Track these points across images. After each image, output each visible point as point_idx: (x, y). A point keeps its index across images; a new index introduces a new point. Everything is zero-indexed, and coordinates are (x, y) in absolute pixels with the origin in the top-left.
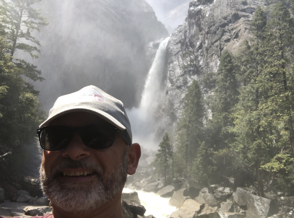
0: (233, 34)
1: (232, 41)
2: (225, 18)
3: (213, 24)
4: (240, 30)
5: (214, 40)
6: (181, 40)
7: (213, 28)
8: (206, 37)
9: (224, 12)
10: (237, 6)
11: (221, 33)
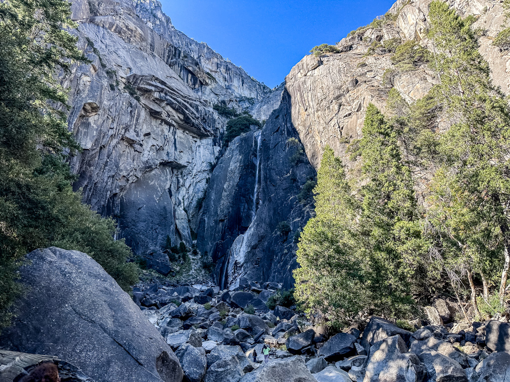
0: (354, 107)
1: (354, 117)
2: (339, 88)
3: (323, 97)
4: (364, 98)
5: (328, 119)
6: (279, 128)
7: (324, 103)
8: (316, 116)
9: (336, 81)
10: (353, 71)
11: (336, 107)
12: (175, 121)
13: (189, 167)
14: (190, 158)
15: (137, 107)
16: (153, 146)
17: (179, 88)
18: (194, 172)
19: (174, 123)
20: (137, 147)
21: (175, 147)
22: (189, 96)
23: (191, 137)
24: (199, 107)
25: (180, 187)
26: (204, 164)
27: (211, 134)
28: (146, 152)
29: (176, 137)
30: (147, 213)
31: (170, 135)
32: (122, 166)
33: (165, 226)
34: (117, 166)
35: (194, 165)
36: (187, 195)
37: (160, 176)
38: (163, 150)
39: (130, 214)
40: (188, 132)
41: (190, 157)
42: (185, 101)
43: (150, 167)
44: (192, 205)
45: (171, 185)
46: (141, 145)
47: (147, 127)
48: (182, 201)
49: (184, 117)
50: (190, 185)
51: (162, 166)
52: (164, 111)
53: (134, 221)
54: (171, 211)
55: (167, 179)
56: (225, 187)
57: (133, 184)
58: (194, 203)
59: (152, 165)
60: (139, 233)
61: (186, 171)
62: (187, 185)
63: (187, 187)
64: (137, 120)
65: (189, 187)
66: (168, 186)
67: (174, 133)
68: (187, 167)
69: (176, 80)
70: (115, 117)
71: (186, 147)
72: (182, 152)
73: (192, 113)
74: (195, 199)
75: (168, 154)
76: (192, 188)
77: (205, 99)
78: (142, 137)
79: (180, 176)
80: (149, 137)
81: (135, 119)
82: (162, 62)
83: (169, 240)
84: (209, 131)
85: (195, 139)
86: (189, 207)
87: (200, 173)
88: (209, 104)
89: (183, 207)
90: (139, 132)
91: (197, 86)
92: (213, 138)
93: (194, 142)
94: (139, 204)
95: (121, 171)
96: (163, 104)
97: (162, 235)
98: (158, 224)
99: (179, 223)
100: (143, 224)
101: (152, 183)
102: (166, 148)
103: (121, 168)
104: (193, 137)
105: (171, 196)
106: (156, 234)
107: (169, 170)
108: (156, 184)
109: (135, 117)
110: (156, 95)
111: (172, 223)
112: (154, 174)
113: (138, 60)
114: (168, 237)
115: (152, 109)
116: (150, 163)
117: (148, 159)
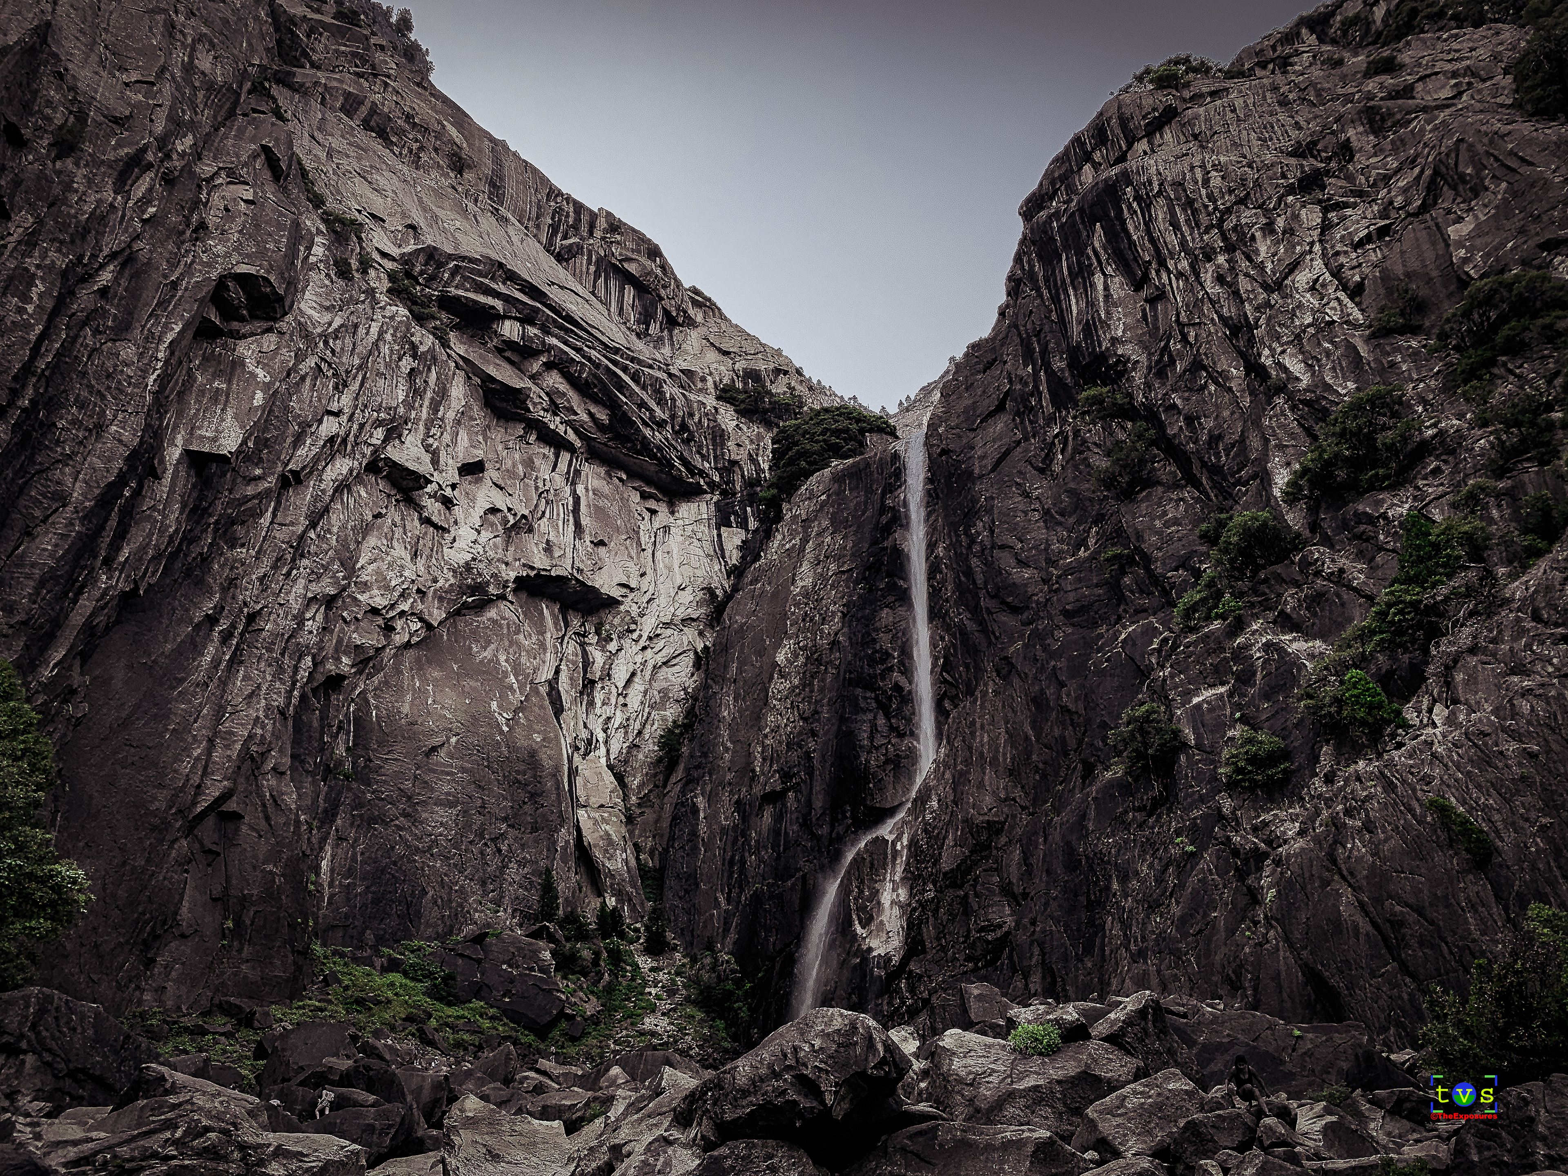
0: (1399, 201)
1: (1413, 233)
2: (1305, 151)
5: (1276, 268)
12: (576, 431)
13: (629, 606)
14: (634, 570)
15: (434, 359)
16: (494, 510)
17: (594, 321)
18: (648, 625)
19: (571, 436)
20: (433, 508)
21: (578, 525)
22: (628, 350)
23: (636, 497)
24: (666, 388)
25: (593, 682)
26: (686, 597)
27: (712, 485)
28: (465, 534)
29: (580, 489)
30: (464, 770)
31: (559, 480)
32: (371, 568)
33: (535, 829)
34: (349, 564)
35: (648, 596)
36: (618, 713)
37: (518, 632)
38: (530, 530)
39: (390, 768)
40: (624, 477)
41: (631, 564)
42: (615, 363)
43: (479, 588)
44: (641, 756)
45: (557, 671)
46: (448, 503)
47: (470, 439)
48: (601, 736)
49: (612, 417)
50: (633, 674)
51: (524, 596)
52: (534, 388)
53: (410, 798)
54: (557, 769)
55: (542, 646)
56: (781, 658)
57: (410, 654)
58: (650, 748)
59: (488, 583)
60: (430, 848)
61: (616, 621)
62: (620, 674)
63: (621, 684)
64: (435, 407)
65: (629, 682)
66: (546, 674)
67: (573, 477)
68: (619, 603)
69: (579, 299)
70: (347, 372)
71: (618, 529)
72: (602, 543)
73: (642, 405)
74: (654, 730)
75: (549, 548)
76: (638, 686)
77: (685, 366)
78: (452, 475)
79: (593, 639)
80: (479, 481)
81: (427, 403)
82: (532, 242)
83: (548, 889)
84: (701, 473)
85: (652, 504)
86: (626, 762)
87: (669, 632)
88: (700, 385)
89: (603, 761)
90: (443, 453)
91: (654, 329)
92: (715, 499)
93: (647, 515)
94: (432, 733)
95: (365, 587)
96: (536, 366)
97: (522, 864)
98: (505, 819)
99: (590, 823)
100: (442, 814)
101: (487, 654)
102: (543, 525)
103: (364, 578)
104: (644, 496)
105: (558, 710)
106: (497, 860)
107: (552, 614)
108: (502, 658)
109: (429, 394)
110: (510, 330)
112: (495, 622)
113: (444, 213)
114: (548, 871)
115: (493, 379)
116: (480, 575)
117: (474, 559)
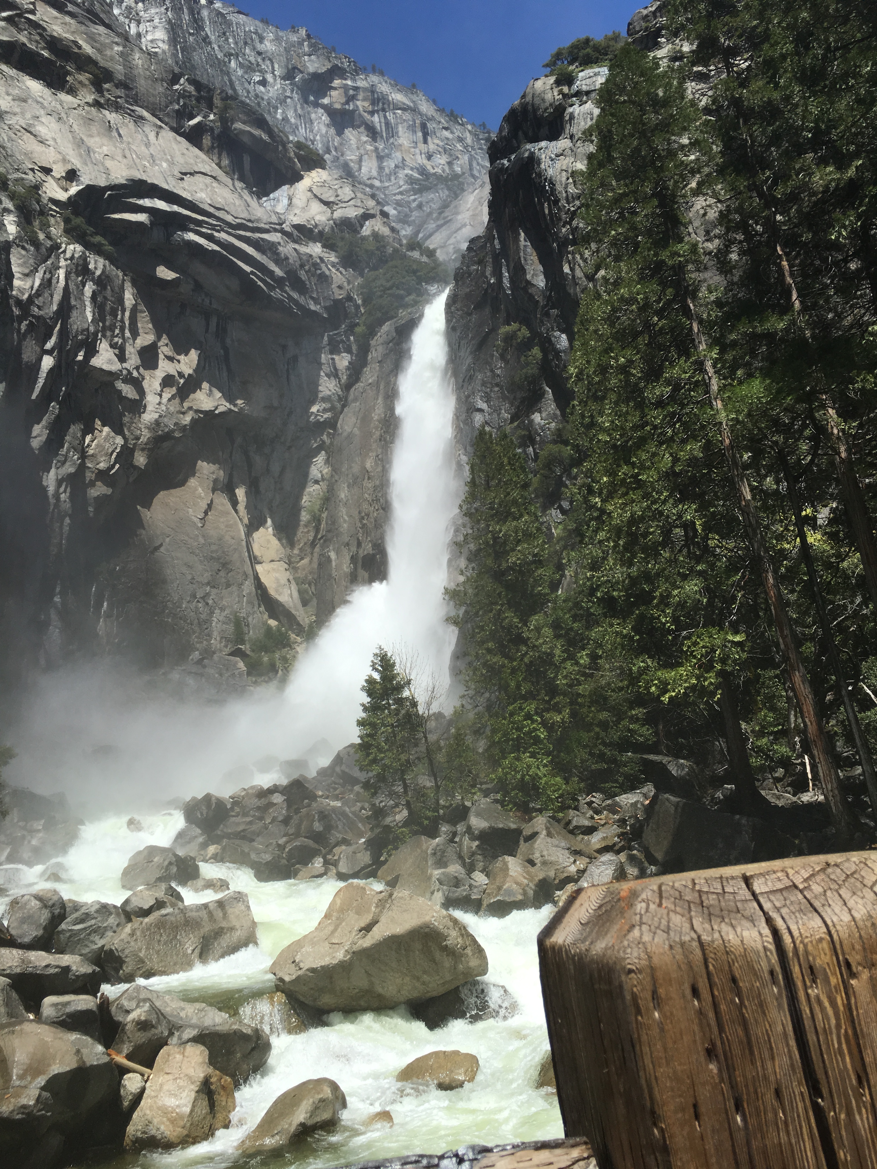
13: (275, 420)
16: (169, 377)
17: (220, 201)
19: (215, 305)
20: (127, 387)
21: (230, 371)
22: (249, 221)
24: (281, 249)
25: (256, 478)
28: (151, 400)
29: (228, 341)
30: (177, 558)
31: (212, 339)
33: (228, 585)
35: (286, 411)
36: (277, 496)
42: (239, 238)
43: (167, 436)
47: (144, 328)
48: (267, 513)
54: (239, 544)
59: (173, 430)
63: (277, 476)
66: (223, 480)
67: (221, 334)
68: (267, 420)
69: (208, 180)
71: (259, 367)
72: (248, 381)
73: (264, 269)
74: (302, 503)
75: (211, 393)
77: (295, 220)
78: (136, 360)
79: (252, 447)
82: (165, 131)
85: (282, 341)
88: (308, 235)
89: (270, 530)
90: (127, 345)
93: (279, 350)
94: (153, 538)
95: (93, 458)
96: (181, 258)
97: (222, 609)
98: (208, 584)
99: (265, 573)
100: (168, 589)
103: (91, 452)
105: (234, 503)
110: (158, 235)
111: (246, 576)
113: (93, 142)
116: (166, 426)
117: (160, 416)
